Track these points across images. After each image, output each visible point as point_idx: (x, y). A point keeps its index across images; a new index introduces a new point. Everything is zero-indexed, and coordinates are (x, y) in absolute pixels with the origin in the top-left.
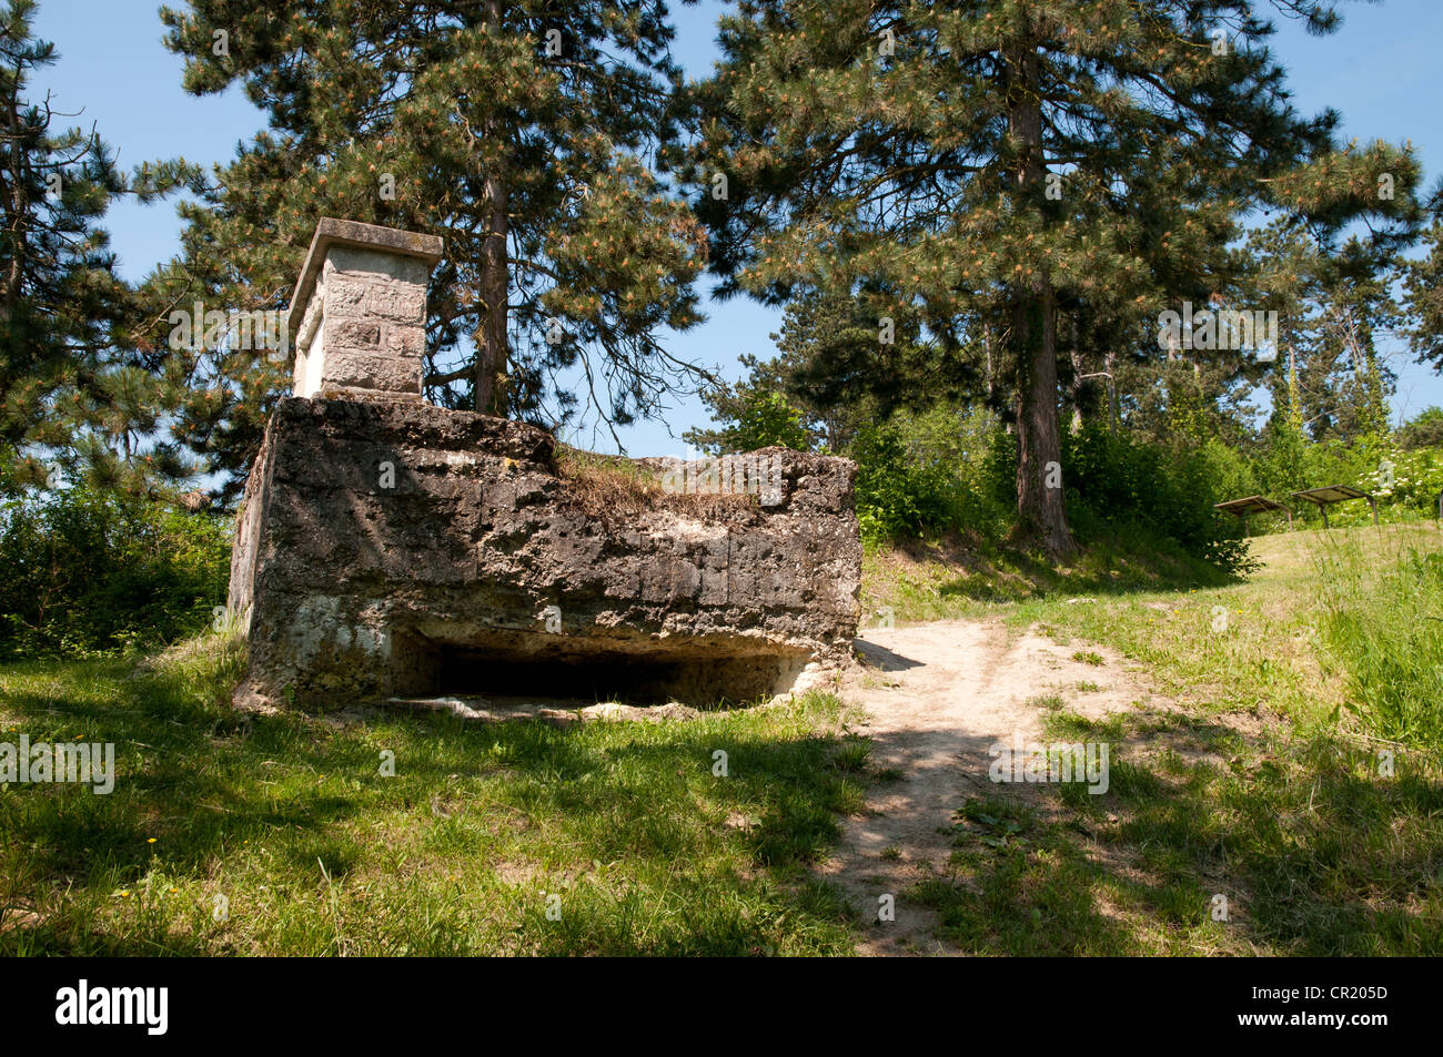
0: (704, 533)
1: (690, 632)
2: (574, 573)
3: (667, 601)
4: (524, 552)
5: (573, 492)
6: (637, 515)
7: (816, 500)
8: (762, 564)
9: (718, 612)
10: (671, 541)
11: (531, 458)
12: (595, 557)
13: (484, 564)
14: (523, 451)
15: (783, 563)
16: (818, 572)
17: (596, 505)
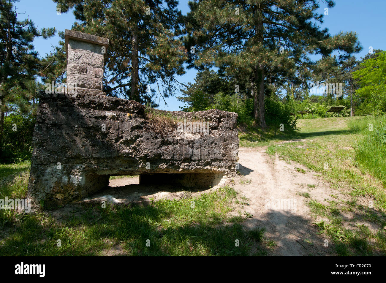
0: (193, 137)
1: (189, 168)
2: (151, 152)
3: (182, 159)
4: (134, 145)
5: (151, 124)
6: (172, 131)
7: (226, 125)
8: (211, 146)
9: (197, 162)
10: (183, 140)
11: (136, 113)
12: (158, 146)
13: (120, 150)
14: (134, 111)
15: (217, 146)
16: (227, 148)
17: (159, 129)
